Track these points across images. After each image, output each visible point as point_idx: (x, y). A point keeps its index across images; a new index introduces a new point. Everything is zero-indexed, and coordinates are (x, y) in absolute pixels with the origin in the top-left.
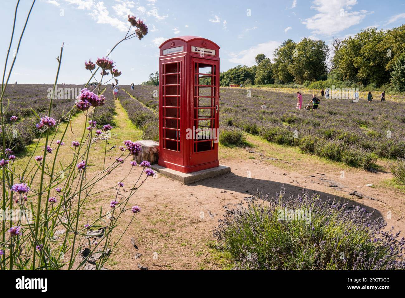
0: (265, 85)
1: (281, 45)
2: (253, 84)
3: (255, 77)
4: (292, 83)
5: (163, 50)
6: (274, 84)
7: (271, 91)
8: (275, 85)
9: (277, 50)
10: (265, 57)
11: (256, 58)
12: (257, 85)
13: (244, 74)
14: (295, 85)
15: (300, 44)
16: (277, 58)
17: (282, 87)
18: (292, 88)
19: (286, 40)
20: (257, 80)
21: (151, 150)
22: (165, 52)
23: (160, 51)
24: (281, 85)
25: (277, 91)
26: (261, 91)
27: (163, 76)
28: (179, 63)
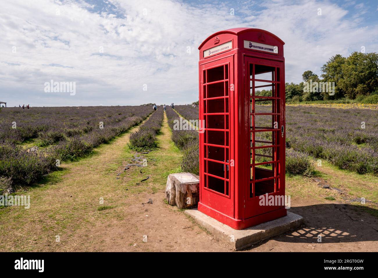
0: (314, 102)
1: (329, 61)
2: (301, 101)
3: (303, 94)
4: (343, 98)
5: (204, 51)
6: (323, 100)
7: (322, 107)
8: (324, 102)
9: (325, 65)
10: (313, 74)
11: (303, 75)
12: (306, 102)
13: (292, 92)
14: (347, 100)
15: (350, 58)
16: (325, 73)
17: (332, 103)
18: (344, 103)
19: (335, 56)
20: (305, 97)
21: (188, 189)
22: (207, 54)
23: (200, 52)
24: (331, 101)
25: (329, 107)
26: (311, 107)
27: (205, 86)
28: (227, 66)
